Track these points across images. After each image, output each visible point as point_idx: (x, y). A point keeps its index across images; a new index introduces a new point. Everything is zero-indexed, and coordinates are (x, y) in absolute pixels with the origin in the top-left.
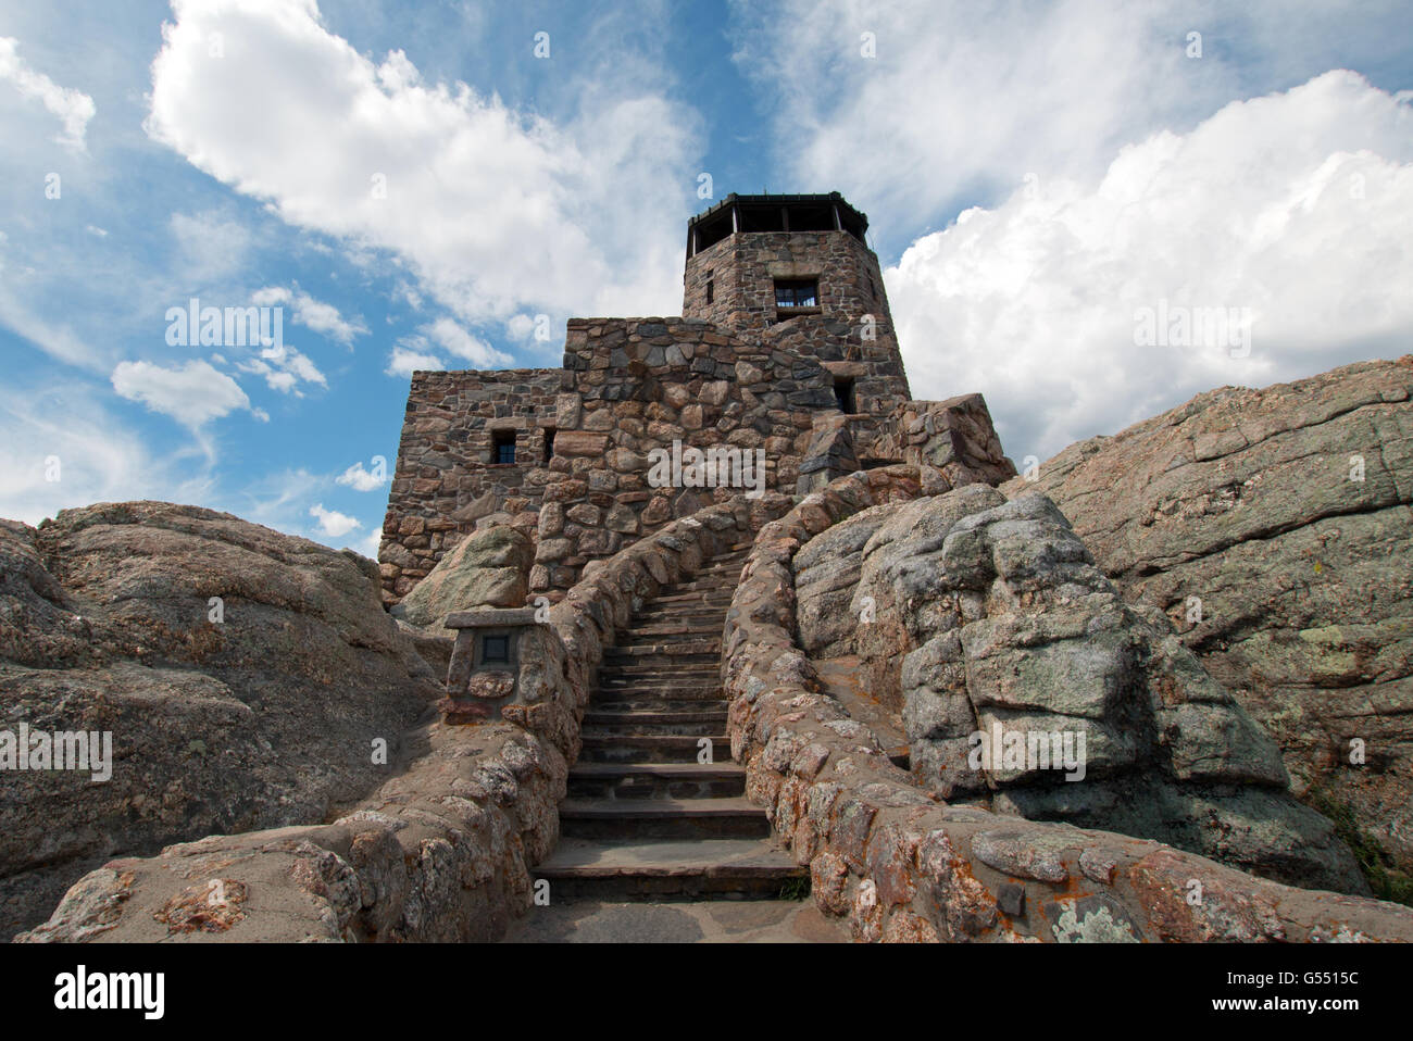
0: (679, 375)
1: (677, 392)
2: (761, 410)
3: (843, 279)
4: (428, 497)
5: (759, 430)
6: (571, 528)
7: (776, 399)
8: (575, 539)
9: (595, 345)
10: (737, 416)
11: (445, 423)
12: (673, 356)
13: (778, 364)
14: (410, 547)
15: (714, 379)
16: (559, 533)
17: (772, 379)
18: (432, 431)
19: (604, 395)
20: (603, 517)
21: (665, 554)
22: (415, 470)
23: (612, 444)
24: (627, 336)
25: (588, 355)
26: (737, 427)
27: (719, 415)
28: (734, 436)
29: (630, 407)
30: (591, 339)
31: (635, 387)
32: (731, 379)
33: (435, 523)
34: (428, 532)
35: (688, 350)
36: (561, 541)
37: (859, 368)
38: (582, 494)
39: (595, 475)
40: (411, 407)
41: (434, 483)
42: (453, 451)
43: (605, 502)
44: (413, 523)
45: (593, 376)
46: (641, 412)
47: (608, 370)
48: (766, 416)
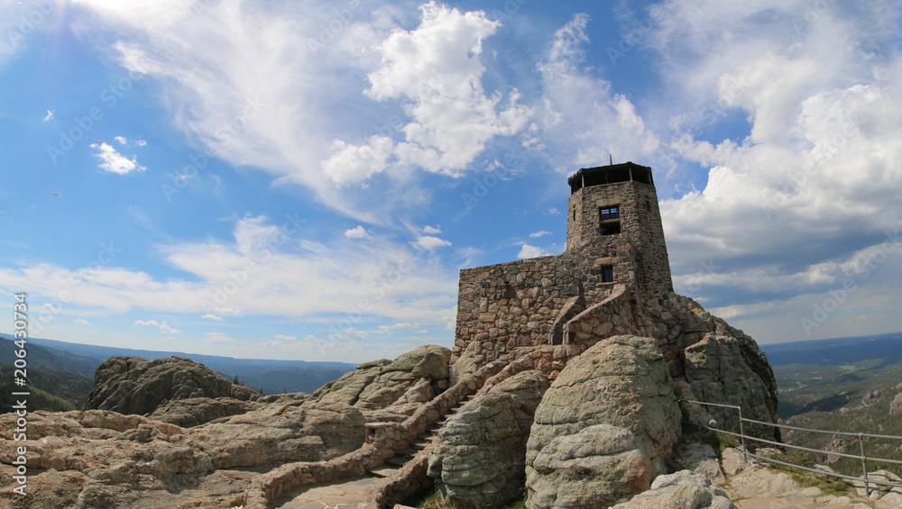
0: (522, 286)
1: (520, 294)
2: (549, 299)
3: (630, 204)
4: (468, 321)
5: (549, 307)
6: (484, 351)
7: (556, 293)
8: (485, 355)
9: (492, 276)
10: (541, 302)
11: (472, 290)
12: (519, 278)
13: (558, 277)
14: (464, 340)
15: (533, 287)
16: (479, 353)
17: (555, 285)
18: (468, 294)
19: (495, 297)
20: (494, 346)
21: (476, 379)
22: (463, 310)
23: (497, 318)
24: (503, 271)
25: (489, 281)
26: (541, 306)
27: (535, 302)
28: (540, 311)
29: (503, 301)
30: (490, 274)
31: (506, 293)
32: (540, 286)
33: (471, 330)
34: (469, 334)
35: (524, 275)
36: (481, 356)
37: (615, 260)
38: (487, 338)
39: (492, 330)
40: (460, 285)
41: (470, 315)
42: (475, 301)
43: (494, 341)
44: (465, 331)
45: (492, 290)
46: (508, 303)
47: (496, 287)
48: (552, 301)
